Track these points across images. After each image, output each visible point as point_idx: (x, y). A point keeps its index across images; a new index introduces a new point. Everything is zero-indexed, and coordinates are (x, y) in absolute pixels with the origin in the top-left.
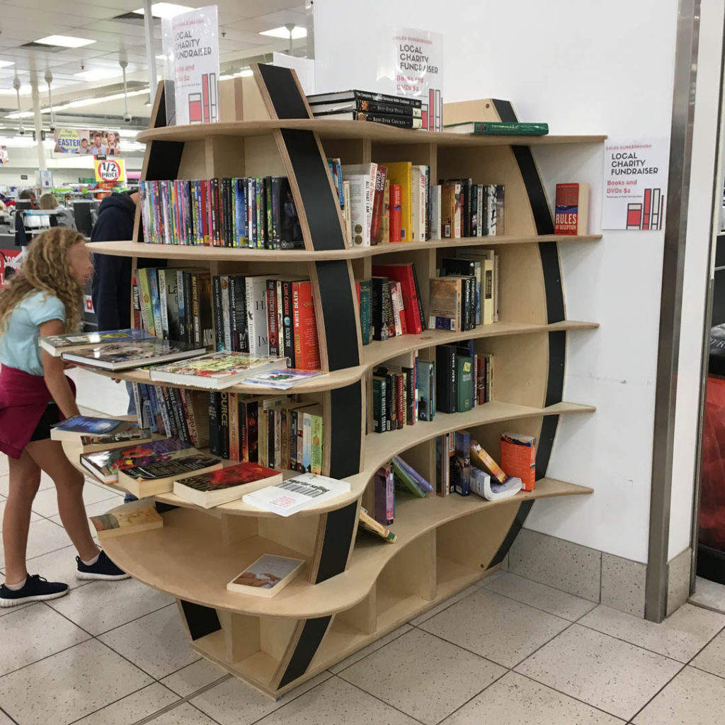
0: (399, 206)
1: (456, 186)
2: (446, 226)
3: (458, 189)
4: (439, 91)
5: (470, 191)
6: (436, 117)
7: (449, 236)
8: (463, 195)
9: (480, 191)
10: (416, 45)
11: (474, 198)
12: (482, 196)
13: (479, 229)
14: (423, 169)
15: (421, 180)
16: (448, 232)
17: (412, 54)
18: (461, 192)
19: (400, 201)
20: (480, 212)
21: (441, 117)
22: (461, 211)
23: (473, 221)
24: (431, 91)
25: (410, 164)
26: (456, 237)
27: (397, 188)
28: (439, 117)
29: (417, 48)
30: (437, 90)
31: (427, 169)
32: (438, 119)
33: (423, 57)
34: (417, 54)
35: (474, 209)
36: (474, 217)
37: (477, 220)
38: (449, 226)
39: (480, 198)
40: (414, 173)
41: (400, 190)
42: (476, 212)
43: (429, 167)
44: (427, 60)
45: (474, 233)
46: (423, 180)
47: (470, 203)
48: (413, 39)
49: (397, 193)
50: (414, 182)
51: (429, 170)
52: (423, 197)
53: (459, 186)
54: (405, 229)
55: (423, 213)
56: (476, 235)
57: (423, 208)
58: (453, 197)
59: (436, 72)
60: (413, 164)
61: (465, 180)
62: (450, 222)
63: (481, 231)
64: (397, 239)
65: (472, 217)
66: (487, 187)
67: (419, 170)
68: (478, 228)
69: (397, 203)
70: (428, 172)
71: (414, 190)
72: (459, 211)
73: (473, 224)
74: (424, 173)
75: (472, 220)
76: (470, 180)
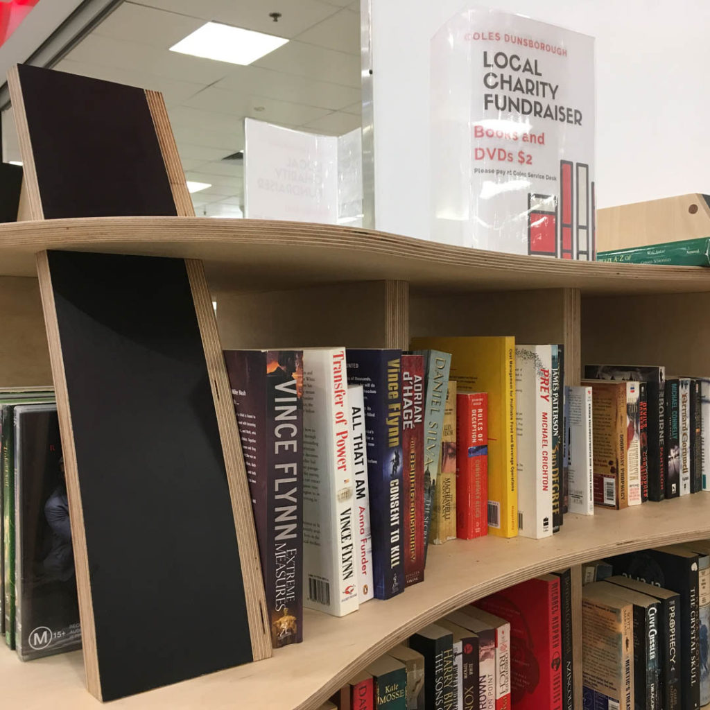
0: (483, 447)
1: (629, 384)
2: (606, 480)
3: (633, 392)
4: (586, 166)
5: (662, 394)
6: (579, 227)
7: (613, 503)
8: (644, 404)
9: (684, 391)
10: (526, 54)
11: (672, 410)
12: (688, 404)
13: (684, 478)
14: (545, 353)
15: (538, 381)
16: (610, 493)
17: (515, 76)
18: (641, 399)
19: (486, 432)
20: (685, 440)
21: (591, 228)
22: (642, 442)
23: (671, 463)
24: (565, 165)
25: (510, 341)
26: (631, 503)
27: (477, 402)
28: (586, 228)
29: (528, 62)
30: (579, 165)
31: (556, 354)
32: (583, 233)
33: (544, 84)
34: (528, 75)
35: (672, 435)
36: (673, 453)
37: (679, 459)
38: (613, 481)
39: (684, 409)
40: (521, 363)
41: (485, 406)
42: (677, 442)
43: (561, 347)
44: (554, 93)
45: (674, 490)
46: (545, 381)
47: (661, 423)
48: (520, 41)
49: (476, 415)
50: (520, 385)
51: (561, 355)
52: (545, 423)
53: (637, 384)
54: (498, 505)
55: (545, 465)
56: (677, 494)
57: (544, 450)
58: (623, 410)
59: (578, 121)
60: (517, 343)
61: (650, 369)
62: (614, 471)
63: (688, 482)
64: (478, 530)
65: (667, 453)
66: (699, 382)
67: (534, 356)
68: (682, 476)
69: (475, 438)
70: (559, 361)
71: (521, 406)
72: (636, 443)
73: (671, 470)
74: (548, 364)
75: (667, 460)
76: (662, 369)
